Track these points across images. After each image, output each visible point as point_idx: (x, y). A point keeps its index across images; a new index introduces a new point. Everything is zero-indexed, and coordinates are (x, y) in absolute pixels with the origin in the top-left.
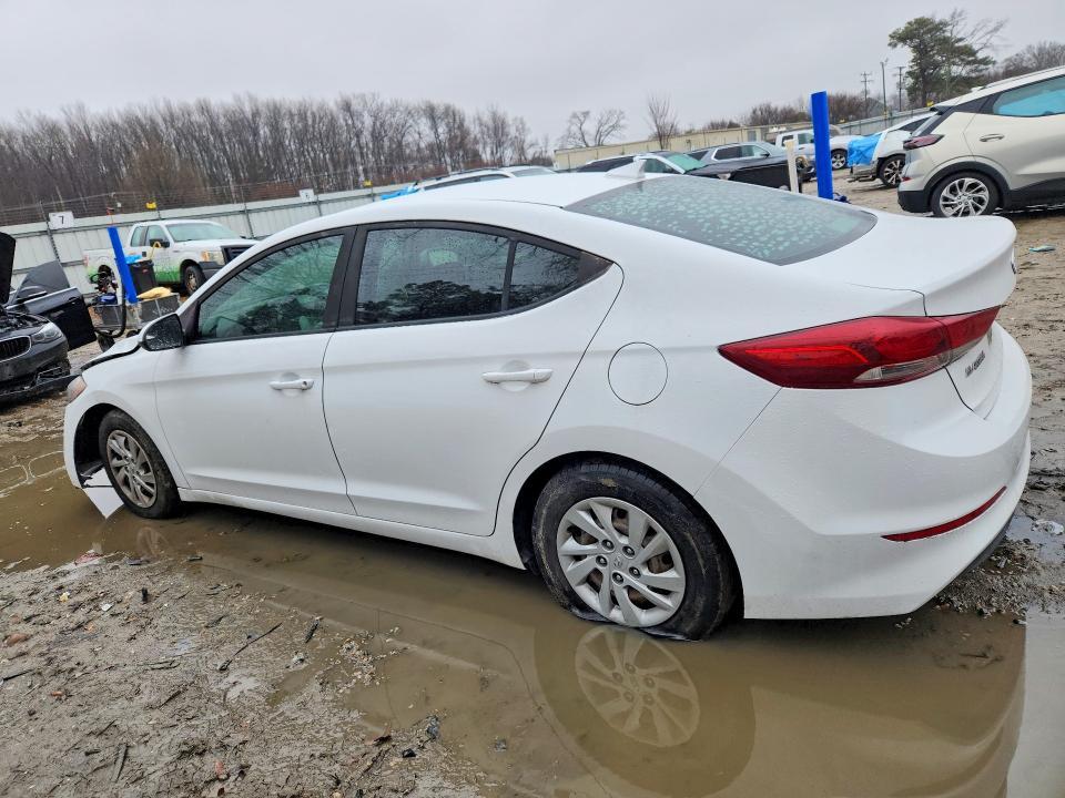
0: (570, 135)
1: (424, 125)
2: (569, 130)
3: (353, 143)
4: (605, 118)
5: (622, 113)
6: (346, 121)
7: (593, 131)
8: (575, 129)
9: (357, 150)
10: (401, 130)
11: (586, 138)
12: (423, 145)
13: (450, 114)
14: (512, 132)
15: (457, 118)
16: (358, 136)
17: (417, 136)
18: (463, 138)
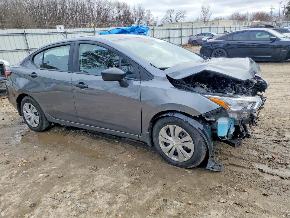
0: (167, 18)
1: (115, 10)
2: (166, 16)
3: (90, 14)
4: (179, 13)
5: (185, 12)
6: (88, 5)
7: (174, 17)
8: (168, 16)
9: (91, 16)
10: (107, 11)
11: (172, 19)
12: (114, 17)
13: (125, 6)
14: (146, 15)
15: (127, 8)
16: (92, 11)
17: (112, 13)
18: (128, 16)
